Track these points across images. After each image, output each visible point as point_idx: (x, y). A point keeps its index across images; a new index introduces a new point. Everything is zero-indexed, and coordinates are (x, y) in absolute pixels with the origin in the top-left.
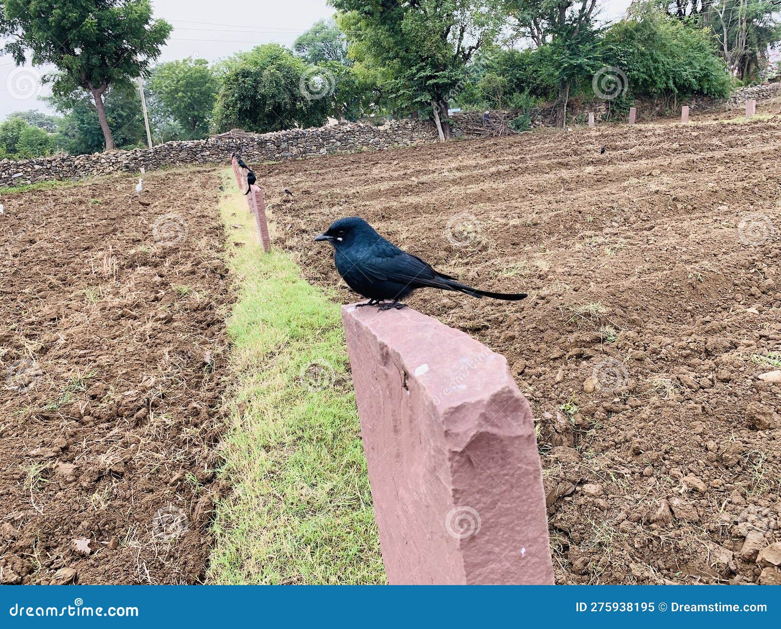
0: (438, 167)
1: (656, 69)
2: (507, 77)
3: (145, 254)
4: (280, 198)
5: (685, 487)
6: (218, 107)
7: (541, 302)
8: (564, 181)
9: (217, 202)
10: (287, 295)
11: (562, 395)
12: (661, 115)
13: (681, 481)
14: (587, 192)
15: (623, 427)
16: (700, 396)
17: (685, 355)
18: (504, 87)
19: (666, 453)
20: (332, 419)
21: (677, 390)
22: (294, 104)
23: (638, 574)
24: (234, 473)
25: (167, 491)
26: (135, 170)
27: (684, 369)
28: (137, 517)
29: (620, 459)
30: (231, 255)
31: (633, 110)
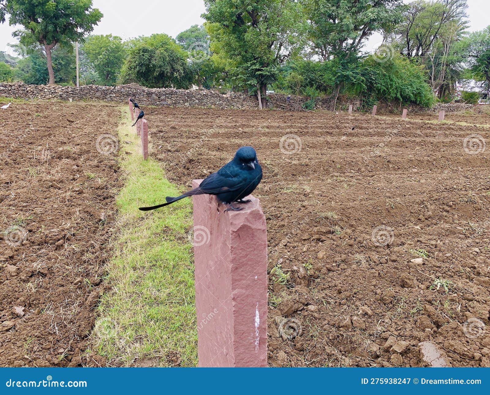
0: (256, 124)
1: (391, 85)
2: (304, 76)
3: (69, 151)
4: (157, 129)
5: (361, 312)
6: (124, 68)
7: (303, 209)
8: (328, 143)
9: (117, 126)
10: (155, 186)
11: (305, 259)
12: (391, 112)
13: (360, 308)
14: (340, 151)
15: (335, 278)
16: (379, 267)
17: (376, 246)
18: (301, 82)
19: (355, 294)
20: (174, 257)
21: (367, 263)
22: (173, 74)
23: (329, 352)
24: (114, 280)
25: (72, 287)
26: (66, 99)
27: (374, 253)
28: (52, 299)
29: (330, 294)
30: (123, 159)
31: (375, 107)
